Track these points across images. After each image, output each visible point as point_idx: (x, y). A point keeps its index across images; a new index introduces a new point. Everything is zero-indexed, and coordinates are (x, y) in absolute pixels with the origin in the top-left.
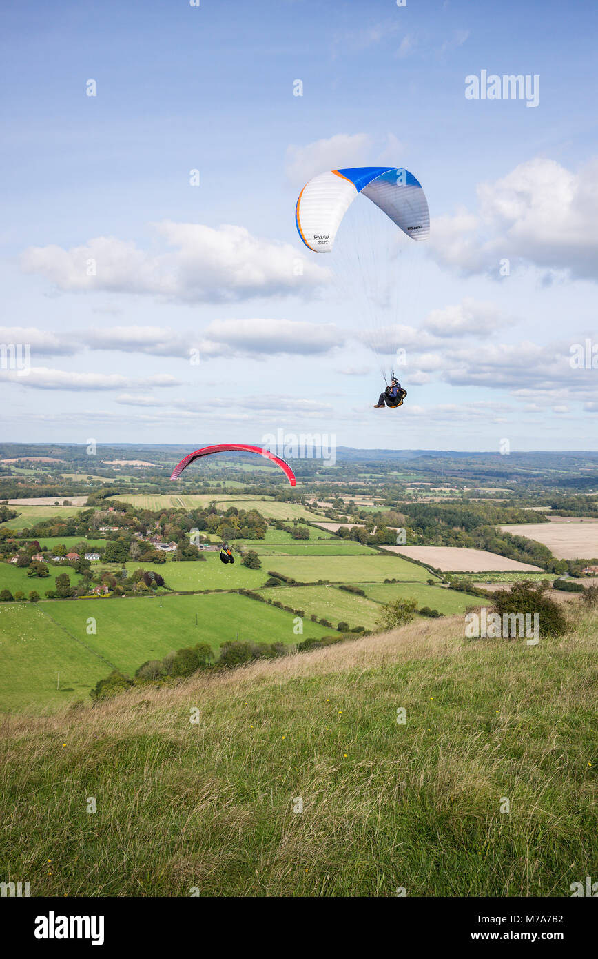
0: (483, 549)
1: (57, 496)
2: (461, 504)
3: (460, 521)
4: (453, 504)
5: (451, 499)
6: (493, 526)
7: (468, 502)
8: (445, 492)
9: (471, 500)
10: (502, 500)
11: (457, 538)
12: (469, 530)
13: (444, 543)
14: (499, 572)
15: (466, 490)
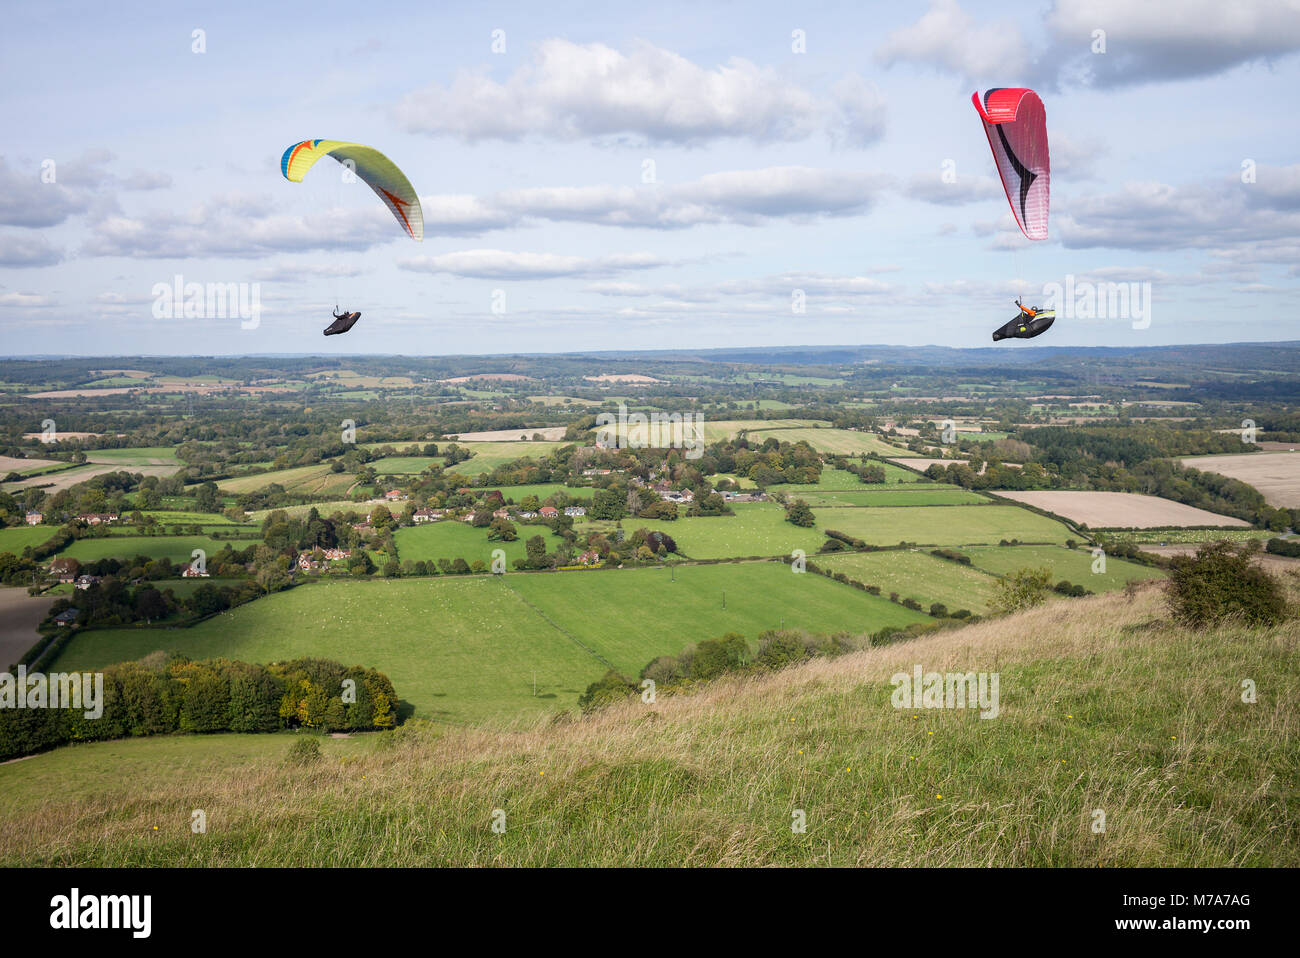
0: (1153, 493)
1: (524, 427)
2: (1118, 426)
3: (1117, 452)
4: (1105, 426)
5: (1102, 419)
6: (1169, 459)
7: (1128, 424)
8: (1092, 409)
9: (1133, 419)
10: (1184, 419)
11: (1111, 478)
12: (1132, 465)
13: (1091, 486)
14: (1180, 529)
15: (1125, 404)
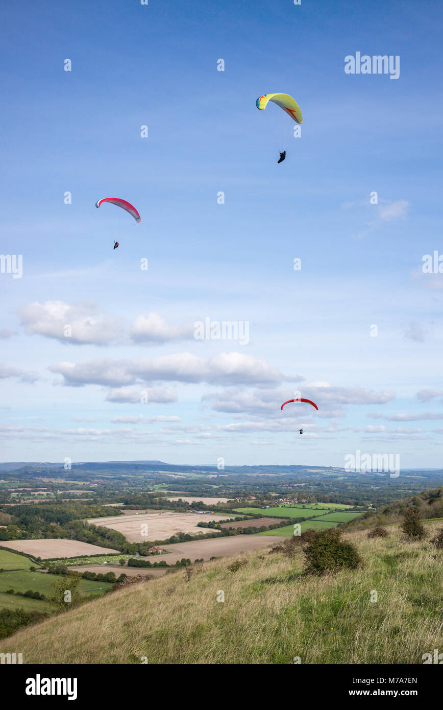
0: (73, 539)
2: (56, 504)
3: (56, 518)
4: (50, 504)
5: (48, 500)
6: (81, 520)
7: (61, 503)
8: (43, 495)
9: (63, 500)
10: (88, 499)
11: (53, 531)
12: (63, 524)
13: (43, 536)
14: (86, 556)
15: (59, 492)
